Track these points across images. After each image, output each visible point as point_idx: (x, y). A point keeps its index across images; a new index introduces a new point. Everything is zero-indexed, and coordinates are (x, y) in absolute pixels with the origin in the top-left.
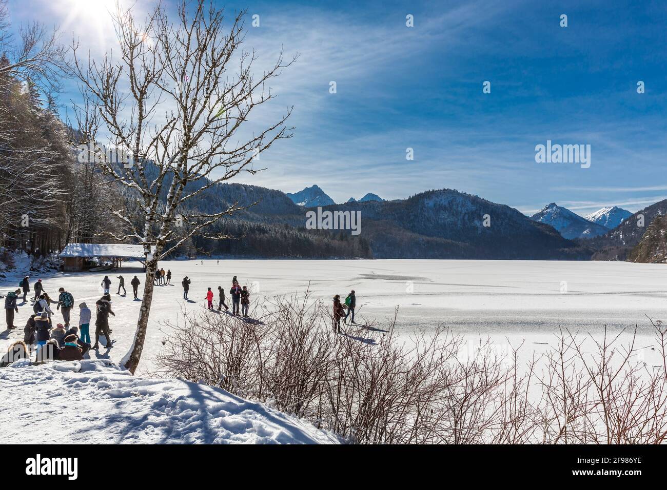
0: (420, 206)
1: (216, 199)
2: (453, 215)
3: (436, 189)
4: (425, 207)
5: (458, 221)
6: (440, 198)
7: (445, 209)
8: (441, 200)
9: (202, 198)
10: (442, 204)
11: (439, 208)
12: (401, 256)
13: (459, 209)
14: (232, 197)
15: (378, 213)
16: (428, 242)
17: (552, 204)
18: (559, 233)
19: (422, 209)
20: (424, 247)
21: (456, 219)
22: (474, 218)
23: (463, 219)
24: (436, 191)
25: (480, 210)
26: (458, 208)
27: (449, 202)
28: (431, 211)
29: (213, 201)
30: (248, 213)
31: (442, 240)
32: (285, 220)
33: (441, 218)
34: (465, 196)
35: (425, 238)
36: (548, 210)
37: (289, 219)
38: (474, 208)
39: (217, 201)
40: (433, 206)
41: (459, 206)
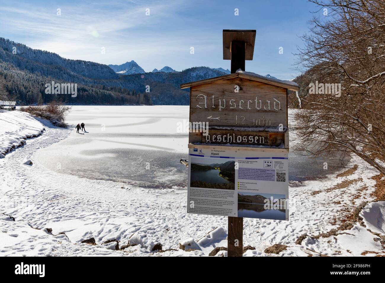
0: (188, 76)
1: (65, 70)
4: (191, 76)
6: (199, 72)
8: (200, 73)
9: (55, 69)
10: (200, 75)
11: (199, 77)
12: (175, 104)
14: (76, 68)
15: (164, 79)
19: (189, 77)
20: (188, 99)
24: (198, 67)
27: (204, 74)
28: (194, 78)
29: (62, 71)
30: (84, 78)
32: (107, 82)
34: (213, 71)
37: (110, 82)
39: (65, 71)
40: (195, 76)
41: (210, 76)
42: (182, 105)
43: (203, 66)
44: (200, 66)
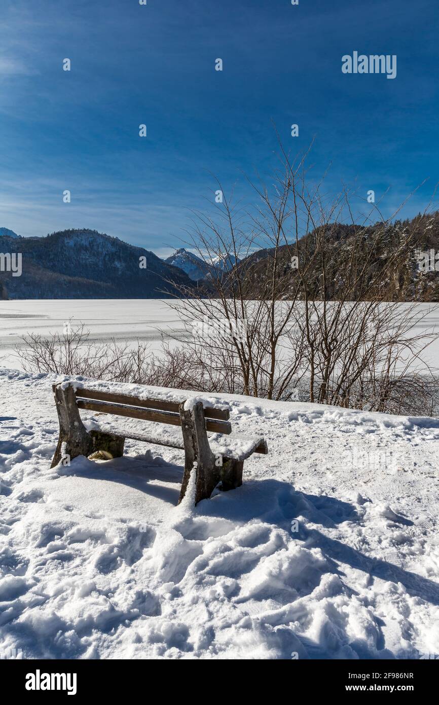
0: (60, 245)
2: (94, 255)
3: (76, 228)
4: (65, 247)
5: (99, 262)
6: (80, 238)
7: (86, 249)
8: (82, 240)
10: (83, 245)
11: (80, 248)
12: (42, 297)
13: (100, 250)
16: (70, 282)
17: (182, 249)
18: (187, 275)
19: (62, 248)
20: (65, 287)
21: (98, 260)
22: (114, 259)
23: (104, 259)
24: (76, 230)
25: (120, 252)
26: (98, 248)
27: (90, 243)
28: (71, 251)
31: (84, 280)
33: (82, 258)
34: (105, 238)
35: (67, 278)
36: (179, 254)
38: (114, 250)
40: (73, 246)
41: (100, 247)
42: (55, 298)
43: (87, 229)
44: (81, 228)
